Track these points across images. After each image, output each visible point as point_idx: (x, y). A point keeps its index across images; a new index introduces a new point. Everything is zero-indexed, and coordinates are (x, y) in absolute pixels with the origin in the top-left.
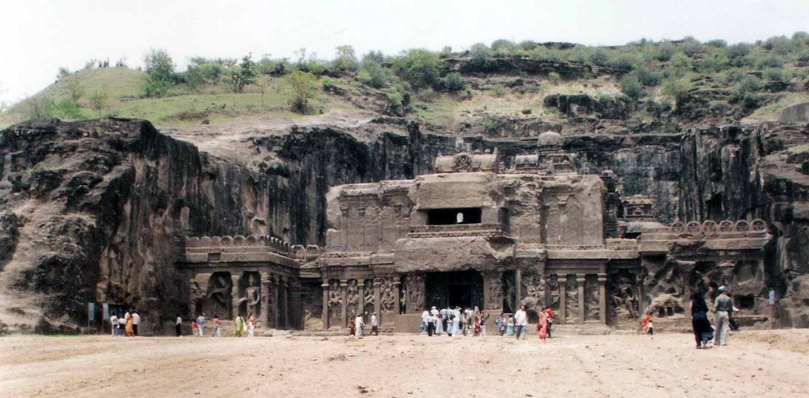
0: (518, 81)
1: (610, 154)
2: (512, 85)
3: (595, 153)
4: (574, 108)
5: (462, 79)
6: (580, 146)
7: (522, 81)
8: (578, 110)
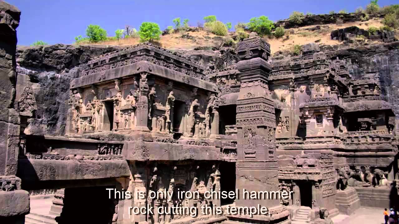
0: (317, 27)
1: (368, 58)
2: (313, 30)
3: (357, 59)
4: (348, 35)
5: (285, 30)
6: (346, 56)
7: (319, 27)
8: (350, 36)
